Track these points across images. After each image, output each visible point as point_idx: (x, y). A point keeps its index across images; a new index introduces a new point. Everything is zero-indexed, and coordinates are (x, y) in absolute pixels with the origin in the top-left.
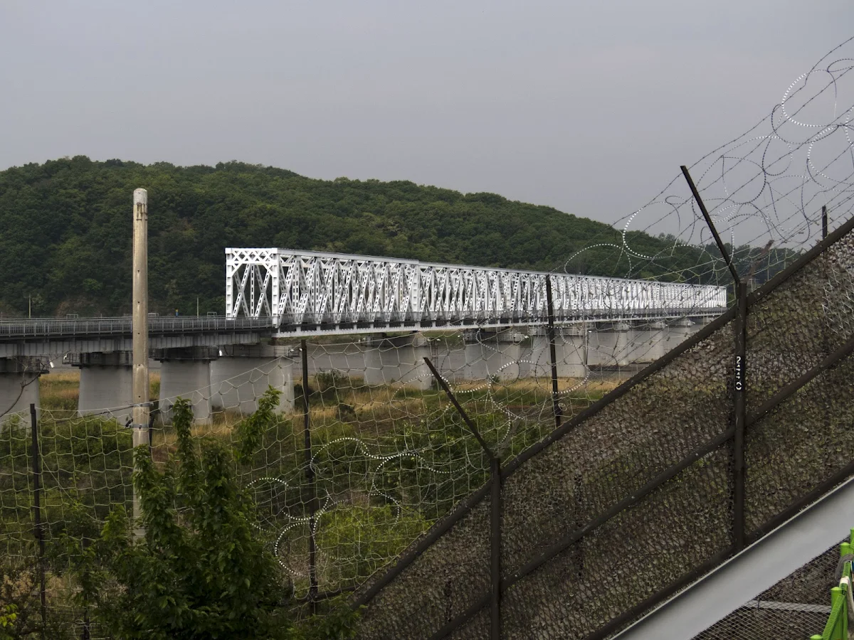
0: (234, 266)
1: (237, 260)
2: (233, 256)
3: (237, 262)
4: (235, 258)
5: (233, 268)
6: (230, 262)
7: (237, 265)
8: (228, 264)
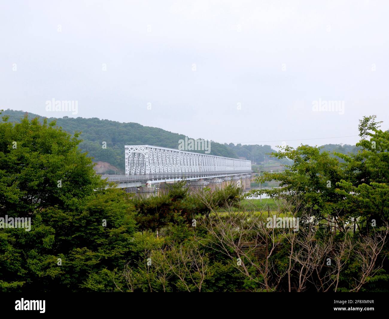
0: (129, 153)
1: (130, 150)
2: (128, 149)
3: (129, 151)
4: (129, 150)
5: (128, 154)
6: (126, 151)
7: (130, 152)
8: (126, 152)
